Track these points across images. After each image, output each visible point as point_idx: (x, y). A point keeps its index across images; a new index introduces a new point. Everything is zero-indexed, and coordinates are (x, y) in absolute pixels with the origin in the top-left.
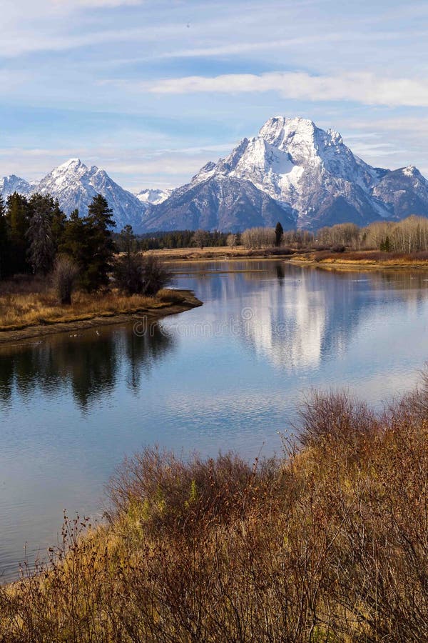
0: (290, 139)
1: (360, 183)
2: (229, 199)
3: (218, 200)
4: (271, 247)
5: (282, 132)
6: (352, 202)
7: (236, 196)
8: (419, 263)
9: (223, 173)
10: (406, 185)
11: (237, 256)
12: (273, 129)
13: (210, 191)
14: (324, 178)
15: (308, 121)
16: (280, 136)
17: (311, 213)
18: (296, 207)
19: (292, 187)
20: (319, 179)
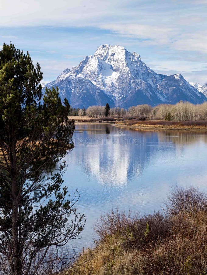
0: (112, 57)
1: (150, 82)
2: (77, 90)
3: (71, 90)
4: (103, 117)
5: (108, 53)
6: (146, 93)
7: (81, 88)
8: (187, 127)
9: (75, 75)
10: (176, 84)
11: (84, 121)
12: (103, 51)
13: (67, 85)
14: (130, 79)
15: (122, 47)
16: (106, 55)
17: (123, 98)
18: (114, 94)
19: (112, 84)
20: (128, 80)
